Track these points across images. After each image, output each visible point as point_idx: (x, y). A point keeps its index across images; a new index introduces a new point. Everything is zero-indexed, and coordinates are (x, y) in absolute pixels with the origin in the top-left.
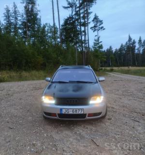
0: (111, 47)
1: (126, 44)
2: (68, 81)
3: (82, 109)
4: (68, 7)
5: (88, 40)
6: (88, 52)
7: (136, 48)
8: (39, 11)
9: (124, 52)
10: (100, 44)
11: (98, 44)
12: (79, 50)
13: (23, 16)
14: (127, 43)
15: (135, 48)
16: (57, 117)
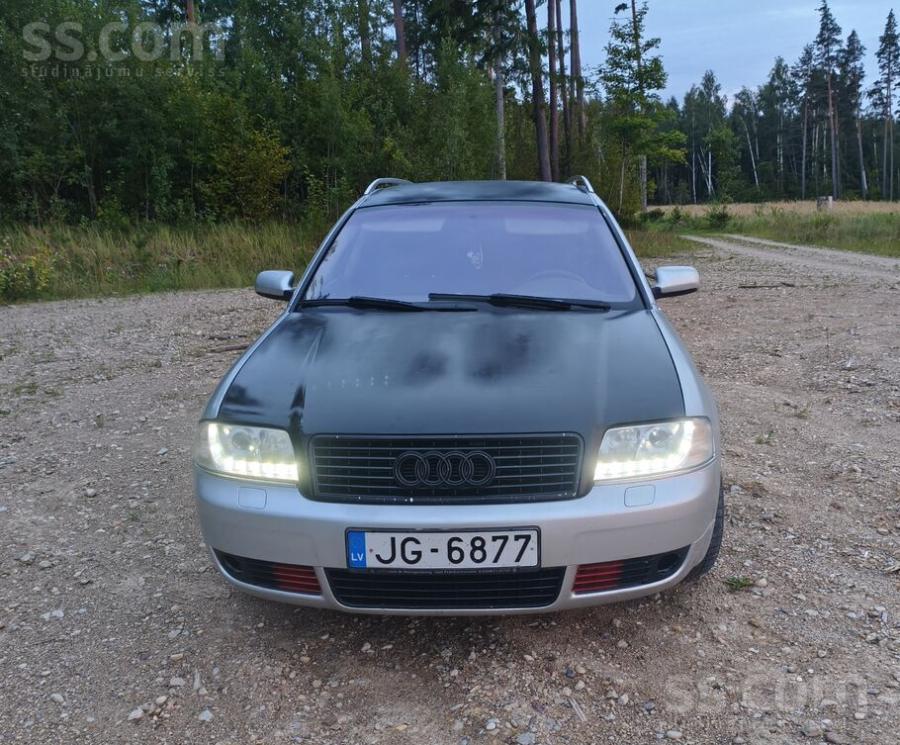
0: (709, 80)
1: (805, 61)
2: (422, 299)
3: (526, 534)
5: (573, 32)
6: (573, 105)
7: (866, 85)
9: (791, 109)
10: (648, 56)
11: (634, 55)
12: (519, 96)
14: (808, 52)
15: (855, 85)
16: (325, 597)
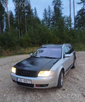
3: (30, 80)
4: (81, 3)
8: (63, 8)
13: (53, 13)
